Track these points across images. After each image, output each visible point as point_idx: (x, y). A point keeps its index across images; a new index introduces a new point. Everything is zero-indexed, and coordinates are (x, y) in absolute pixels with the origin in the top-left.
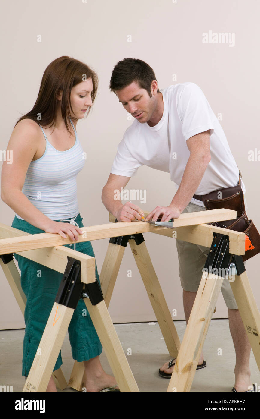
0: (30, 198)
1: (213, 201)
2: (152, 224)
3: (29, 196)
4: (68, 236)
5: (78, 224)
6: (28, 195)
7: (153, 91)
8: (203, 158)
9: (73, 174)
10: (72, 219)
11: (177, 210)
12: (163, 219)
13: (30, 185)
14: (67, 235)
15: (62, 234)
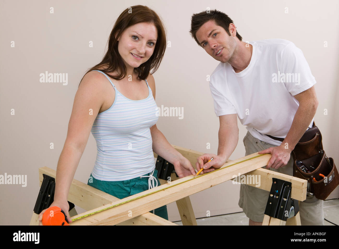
7: (232, 32)
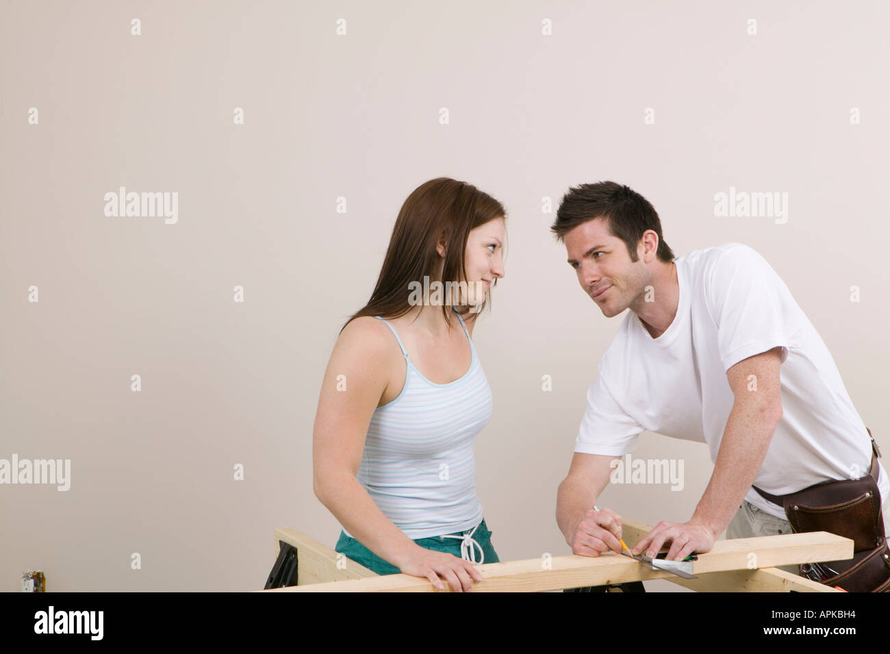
0: (374, 488)
1: (807, 509)
2: (646, 565)
3: (369, 486)
4: (449, 584)
5: (480, 545)
6: (367, 482)
7: (646, 252)
8: (762, 411)
9: (464, 435)
10: (466, 532)
11: (707, 531)
12: (671, 552)
13: (371, 460)
14: (446, 582)
15: (435, 580)
